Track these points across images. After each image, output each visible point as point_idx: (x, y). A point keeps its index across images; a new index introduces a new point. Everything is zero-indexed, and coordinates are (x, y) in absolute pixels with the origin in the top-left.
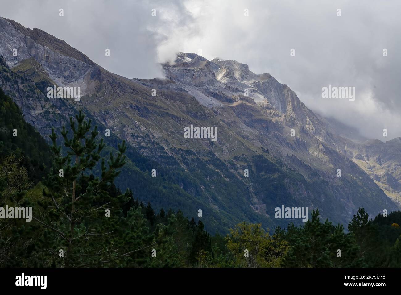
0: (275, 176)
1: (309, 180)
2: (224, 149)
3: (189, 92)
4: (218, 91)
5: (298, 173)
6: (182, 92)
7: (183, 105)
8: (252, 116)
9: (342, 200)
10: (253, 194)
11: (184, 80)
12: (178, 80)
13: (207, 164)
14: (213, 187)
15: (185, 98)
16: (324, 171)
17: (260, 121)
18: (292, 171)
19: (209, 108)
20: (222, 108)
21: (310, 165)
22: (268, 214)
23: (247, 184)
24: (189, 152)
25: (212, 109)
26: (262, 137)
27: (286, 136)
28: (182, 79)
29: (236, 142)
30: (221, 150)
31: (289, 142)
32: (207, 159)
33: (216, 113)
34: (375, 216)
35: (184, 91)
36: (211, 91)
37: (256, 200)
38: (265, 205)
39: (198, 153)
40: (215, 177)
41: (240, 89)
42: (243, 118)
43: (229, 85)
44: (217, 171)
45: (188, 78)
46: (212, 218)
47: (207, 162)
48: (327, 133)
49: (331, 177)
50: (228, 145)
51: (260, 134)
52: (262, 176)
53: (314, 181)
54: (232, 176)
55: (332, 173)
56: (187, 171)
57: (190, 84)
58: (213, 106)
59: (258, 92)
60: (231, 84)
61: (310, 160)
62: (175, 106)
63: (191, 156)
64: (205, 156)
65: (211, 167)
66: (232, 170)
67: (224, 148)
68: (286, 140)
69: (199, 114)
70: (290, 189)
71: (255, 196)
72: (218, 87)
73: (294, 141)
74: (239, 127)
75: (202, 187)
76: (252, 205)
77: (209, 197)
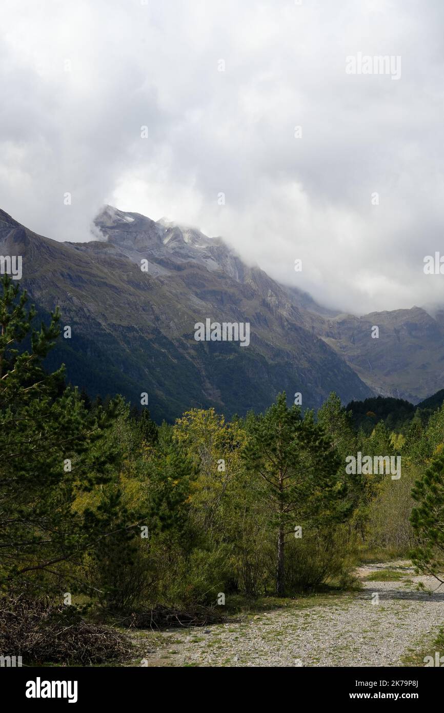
0: (231, 357)
1: (271, 362)
2: (171, 326)
3: (131, 258)
4: (164, 257)
5: (259, 354)
6: (122, 258)
7: (123, 273)
8: (204, 286)
9: (309, 384)
10: (205, 378)
11: (125, 244)
12: (117, 244)
13: (151, 343)
14: (158, 370)
15: (125, 265)
16: (288, 352)
17: (214, 293)
18: (251, 350)
19: (154, 277)
20: (169, 277)
21: (272, 344)
22: (223, 402)
23: (199, 366)
24: (130, 329)
25: (157, 278)
26: (216, 311)
27: (244, 310)
28: (122, 243)
29: (186, 317)
30: (168, 326)
31: (248, 317)
32: (151, 336)
33: (162, 282)
34: (348, 403)
35: (124, 256)
36: (156, 256)
37: (208, 385)
38: (219, 390)
39: (141, 330)
40: (161, 358)
41: (190, 255)
42: (194, 288)
43: (177, 250)
44: (163, 351)
45: (130, 241)
46: (157, 406)
47: (151, 340)
48: (292, 307)
49: (296, 358)
50: (176, 320)
51: (214, 307)
52: (216, 356)
53: (276, 362)
54: (180, 357)
55: (298, 354)
56: (128, 351)
57: (131, 249)
58: (158, 275)
59: (212, 259)
60: (180, 248)
61: (273, 338)
62: (114, 275)
63: (132, 333)
64: (149, 334)
65: (156, 346)
66: (181, 350)
67: (172, 324)
68: (244, 315)
69: (142, 283)
70: (248, 372)
71: (207, 381)
72: (165, 252)
73: (253, 316)
74: (189, 299)
75: (146, 370)
76: (204, 390)
77: (154, 382)
